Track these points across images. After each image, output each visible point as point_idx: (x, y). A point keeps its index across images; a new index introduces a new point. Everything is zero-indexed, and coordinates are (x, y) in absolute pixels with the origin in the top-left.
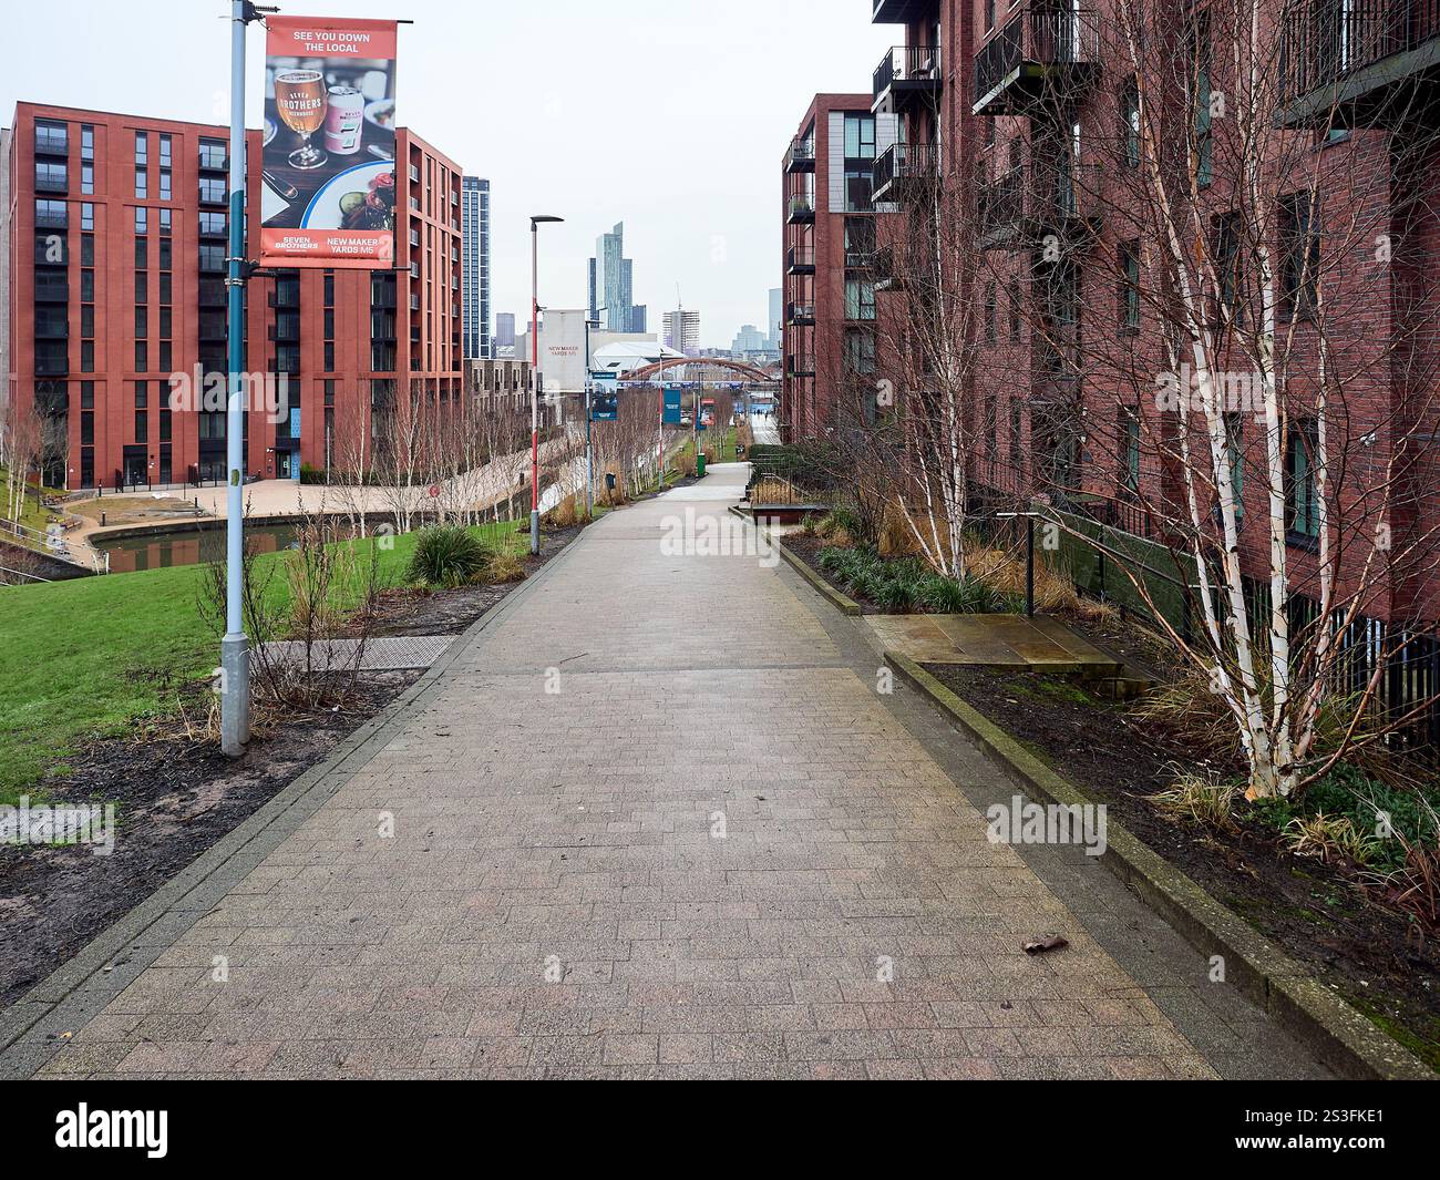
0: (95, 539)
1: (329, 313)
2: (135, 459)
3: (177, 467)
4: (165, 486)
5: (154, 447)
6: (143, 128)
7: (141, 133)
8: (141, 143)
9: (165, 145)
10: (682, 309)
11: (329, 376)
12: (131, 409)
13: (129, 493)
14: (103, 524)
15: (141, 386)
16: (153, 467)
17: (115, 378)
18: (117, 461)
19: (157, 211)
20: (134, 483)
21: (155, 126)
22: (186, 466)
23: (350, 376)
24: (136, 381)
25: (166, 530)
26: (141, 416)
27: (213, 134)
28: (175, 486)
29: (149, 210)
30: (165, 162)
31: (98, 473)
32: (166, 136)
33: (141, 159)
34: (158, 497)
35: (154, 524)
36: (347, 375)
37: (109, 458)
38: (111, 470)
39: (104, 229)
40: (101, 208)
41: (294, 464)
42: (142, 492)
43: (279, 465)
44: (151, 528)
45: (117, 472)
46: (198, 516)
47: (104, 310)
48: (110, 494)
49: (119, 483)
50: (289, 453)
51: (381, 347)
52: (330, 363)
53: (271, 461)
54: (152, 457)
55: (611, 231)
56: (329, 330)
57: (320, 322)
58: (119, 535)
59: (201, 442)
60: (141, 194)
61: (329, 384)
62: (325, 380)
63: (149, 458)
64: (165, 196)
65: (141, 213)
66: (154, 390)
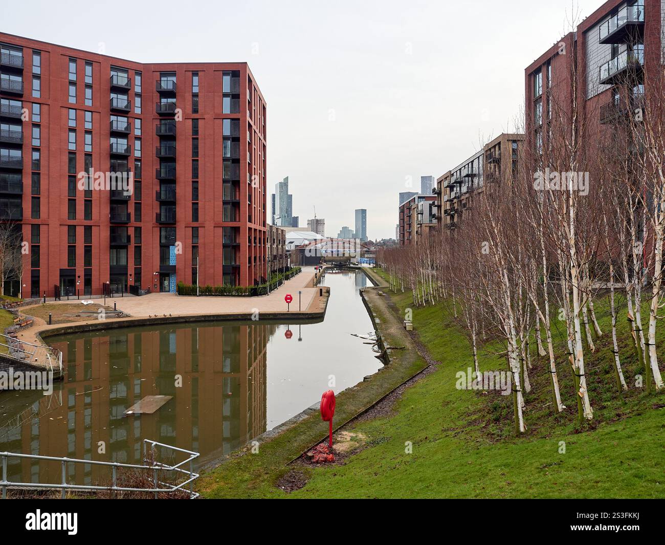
0: (44, 335)
1: (195, 184)
2: (67, 278)
3: (95, 284)
4: (89, 296)
5: (80, 270)
6: (74, 56)
7: (73, 59)
8: (72, 66)
9: (88, 69)
10: (316, 218)
11: (195, 224)
12: (65, 245)
13: (64, 301)
14: (50, 323)
15: (72, 229)
16: (79, 283)
17: (54, 223)
18: (55, 280)
19: (83, 112)
20: (67, 294)
21: (81, 56)
22: (101, 283)
23: (209, 225)
24: (69, 226)
25: (99, 327)
26: (72, 250)
27: (119, 64)
28: (94, 296)
29: (77, 110)
30: (88, 80)
31: (43, 286)
32: (89, 63)
33: (73, 77)
34: (85, 303)
35: (90, 322)
36: (207, 224)
37: (50, 278)
38: (52, 286)
39: (48, 122)
40: (45, 108)
41: (172, 282)
42: (73, 300)
43: (161, 284)
44: (87, 326)
45: (56, 286)
46: (119, 317)
47: (47, 177)
48: (51, 301)
49: (57, 295)
50: (168, 275)
51: (229, 207)
52: (195, 217)
53: (157, 281)
54: (79, 277)
55: (282, 181)
56: (195, 195)
57: (189, 189)
58: (63, 331)
59: (111, 268)
60: (72, 100)
61: (195, 231)
62: (193, 227)
63: (77, 277)
64: (88, 103)
65: (72, 113)
66: (80, 232)
